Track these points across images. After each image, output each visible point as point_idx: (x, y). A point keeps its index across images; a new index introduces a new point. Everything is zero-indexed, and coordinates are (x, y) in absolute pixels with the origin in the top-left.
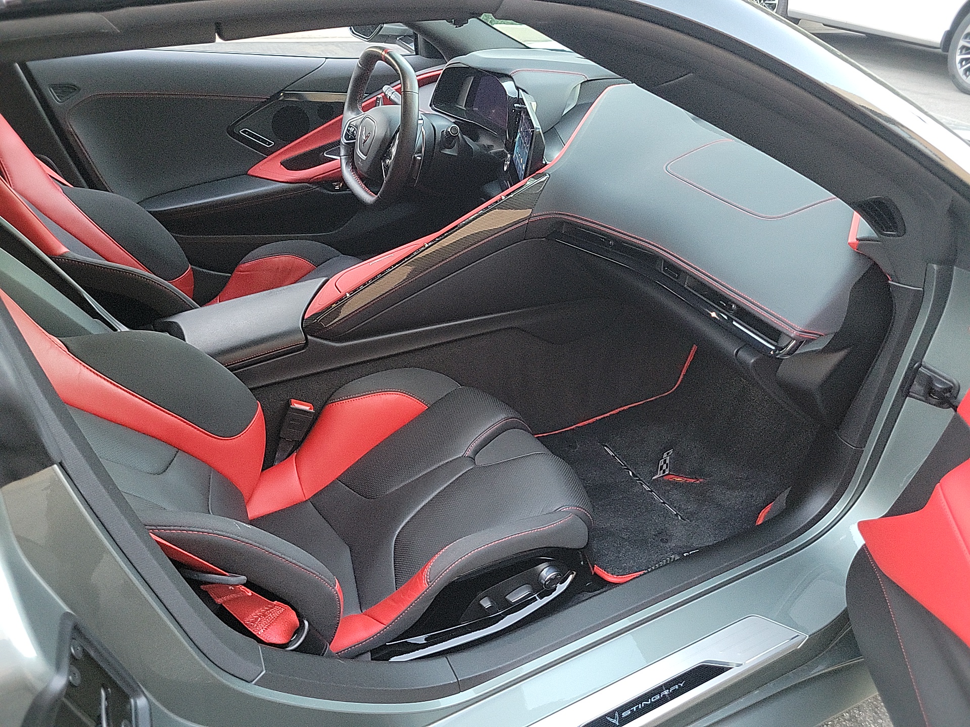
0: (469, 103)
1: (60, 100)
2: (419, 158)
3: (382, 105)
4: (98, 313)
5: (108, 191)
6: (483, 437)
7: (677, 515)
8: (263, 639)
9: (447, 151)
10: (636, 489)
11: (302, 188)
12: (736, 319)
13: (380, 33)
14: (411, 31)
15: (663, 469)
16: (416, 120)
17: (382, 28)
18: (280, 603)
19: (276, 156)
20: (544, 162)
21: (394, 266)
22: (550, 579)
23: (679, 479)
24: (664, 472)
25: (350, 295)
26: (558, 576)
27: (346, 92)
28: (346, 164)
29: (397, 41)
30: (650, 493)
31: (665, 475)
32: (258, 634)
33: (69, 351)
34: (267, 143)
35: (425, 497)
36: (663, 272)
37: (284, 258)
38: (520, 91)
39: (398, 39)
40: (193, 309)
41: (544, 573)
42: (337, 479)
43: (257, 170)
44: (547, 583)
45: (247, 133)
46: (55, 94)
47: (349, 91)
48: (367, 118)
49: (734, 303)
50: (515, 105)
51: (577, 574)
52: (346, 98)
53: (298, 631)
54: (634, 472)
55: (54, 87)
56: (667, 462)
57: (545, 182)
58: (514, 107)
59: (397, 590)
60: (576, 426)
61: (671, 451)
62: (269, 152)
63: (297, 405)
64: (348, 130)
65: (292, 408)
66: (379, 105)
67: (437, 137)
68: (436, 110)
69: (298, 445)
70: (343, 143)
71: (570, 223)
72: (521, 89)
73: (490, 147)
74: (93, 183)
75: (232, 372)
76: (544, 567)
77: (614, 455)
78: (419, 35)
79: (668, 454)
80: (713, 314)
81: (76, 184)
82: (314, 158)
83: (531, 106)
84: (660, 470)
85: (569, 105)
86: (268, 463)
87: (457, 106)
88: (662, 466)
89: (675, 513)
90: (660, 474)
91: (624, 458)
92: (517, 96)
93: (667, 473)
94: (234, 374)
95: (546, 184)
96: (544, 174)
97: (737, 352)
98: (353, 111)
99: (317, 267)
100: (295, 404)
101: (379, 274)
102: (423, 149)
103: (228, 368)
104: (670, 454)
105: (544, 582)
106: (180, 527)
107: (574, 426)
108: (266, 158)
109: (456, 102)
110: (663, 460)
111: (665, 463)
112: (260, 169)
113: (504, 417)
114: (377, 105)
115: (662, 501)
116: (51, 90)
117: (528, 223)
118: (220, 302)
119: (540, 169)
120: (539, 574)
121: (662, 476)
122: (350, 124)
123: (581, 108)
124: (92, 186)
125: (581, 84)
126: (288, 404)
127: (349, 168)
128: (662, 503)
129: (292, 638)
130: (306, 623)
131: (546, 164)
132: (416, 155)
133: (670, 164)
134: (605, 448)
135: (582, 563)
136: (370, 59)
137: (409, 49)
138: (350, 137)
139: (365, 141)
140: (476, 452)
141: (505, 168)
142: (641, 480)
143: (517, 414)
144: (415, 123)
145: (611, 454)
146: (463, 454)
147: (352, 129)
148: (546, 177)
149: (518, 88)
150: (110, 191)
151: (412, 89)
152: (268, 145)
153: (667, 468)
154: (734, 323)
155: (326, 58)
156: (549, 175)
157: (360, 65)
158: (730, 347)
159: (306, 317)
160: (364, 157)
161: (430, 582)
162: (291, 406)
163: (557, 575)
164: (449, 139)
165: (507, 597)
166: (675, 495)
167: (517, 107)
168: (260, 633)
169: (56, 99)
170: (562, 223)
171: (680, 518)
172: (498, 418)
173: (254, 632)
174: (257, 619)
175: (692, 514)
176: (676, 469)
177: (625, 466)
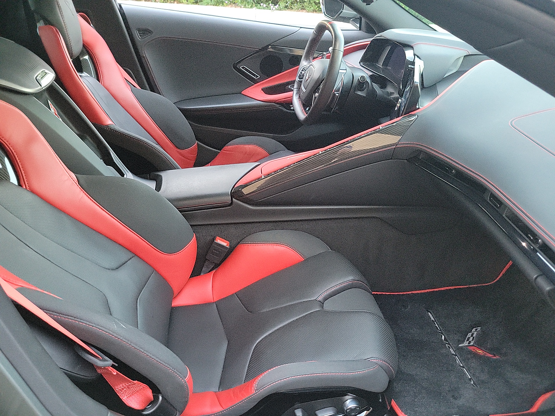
0: (385, 64)
1: (140, 38)
2: (338, 95)
3: (325, 58)
4: (115, 163)
5: (161, 95)
6: (331, 290)
7: (470, 380)
8: (125, 403)
9: (359, 93)
10: (444, 351)
11: (271, 106)
12: (540, 252)
13: (340, 16)
14: (359, 16)
15: (470, 340)
16: (338, 70)
17: (342, 12)
18: (139, 382)
19: (259, 85)
20: (417, 107)
21: (296, 163)
22: (350, 408)
23: (480, 352)
24: (470, 343)
25: (264, 177)
26: (358, 408)
27: (304, 49)
28: (296, 94)
29: (350, 21)
30: (454, 356)
31: (470, 346)
32: (123, 398)
33: (79, 184)
34: (256, 76)
35: (281, 322)
36: (489, 201)
37: (251, 146)
38: (416, 56)
39: (351, 20)
40: (176, 169)
41: (348, 402)
42: (236, 293)
43: (246, 92)
44: (348, 411)
45: (244, 69)
46: (138, 34)
47: (306, 48)
48: (312, 66)
49: (540, 239)
50: (409, 66)
51: (373, 410)
52: (303, 53)
53: (152, 403)
54: (446, 337)
55: (139, 30)
56: (474, 336)
57: (414, 121)
58: (408, 67)
59: (244, 383)
60: (412, 292)
61: (479, 329)
62: (255, 82)
63: (219, 241)
64: (301, 73)
65: (215, 243)
66: (324, 58)
67: (353, 83)
68: (362, 66)
69: (217, 266)
70: (297, 81)
71: (426, 153)
72: (416, 55)
73: (392, 94)
74: (153, 88)
75: (180, 212)
76: (348, 398)
77: (434, 320)
78: (363, 19)
79: (476, 329)
80: (524, 244)
81: (142, 87)
82: (283, 88)
83: (419, 67)
84: (467, 341)
85: (452, 70)
86: (196, 272)
87: (378, 65)
88: (469, 338)
89: (470, 377)
90: (466, 344)
91: (441, 324)
92: (413, 61)
93: (471, 344)
94: (182, 214)
95: (414, 122)
96: (414, 115)
97: (536, 278)
98: (307, 60)
99: (270, 155)
100: (218, 240)
101: (286, 167)
102: (341, 89)
103: (179, 210)
104: (478, 330)
105: (346, 409)
106: (75, 318)
107: (410, 292)
108: (254, 85)
109: (377, 61)
110: (471, 333)
111: (472, 336)
112: (248, 92)
113: (351, 279)
114: (323, 58)
115: (462, 365)
116: (136, 32)
117: (395, 148)
118: (210, 166)
119: (412, 112)
120: (344, 403)
121: (467, 346)
122: (303, 69)
123: (459, 73)
124: (152, 90)
125: (464, 56)
126: (214, 239)
127: (297, 97)
128: (461, 366)
129: (148, 406)
130: (161, 398)
131: (419, 108)
132: (336, 93)
133: (514, 121)
134: (429, 313)
135: (380, 400)
136: (321, 28)
137: (356, 26)
138: (301, 77)
139: (307, 80)
140: (326, 299)
141: (396, 109)
142: (450, 345)
143: (363, 279)
144: (337, 71)
145: (432, 319)
146: (315, 298)
147: (303, 72)
148: (415, 117)
149: (415, 55)
150: (162, 94)
151: (339, 48)
152: (256, 77)
153: (473, 340)
154: (538, 254)
155: (301, 28)
156: (418, 116)
157: (315, 32)
158: (532, 273)
159: (235, 187)
160: (304, 90)
161: (257, 390)
162: (215, 241)
163: (356, 407)
164: (361, 84)
165: (316, 412)
166: (474, 363)
167: (410, 67)
168: (124, 398)
169: (139, 37)
170: (420, 151)
171: (472, 383)
172: (348, 279)
173: (120, 397)
174: (123, 389)
175: (483, 382)
176: (480, 342)
177: (441, 331)
